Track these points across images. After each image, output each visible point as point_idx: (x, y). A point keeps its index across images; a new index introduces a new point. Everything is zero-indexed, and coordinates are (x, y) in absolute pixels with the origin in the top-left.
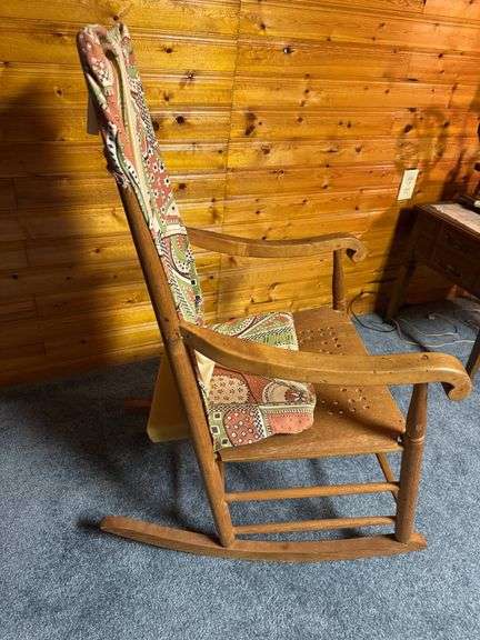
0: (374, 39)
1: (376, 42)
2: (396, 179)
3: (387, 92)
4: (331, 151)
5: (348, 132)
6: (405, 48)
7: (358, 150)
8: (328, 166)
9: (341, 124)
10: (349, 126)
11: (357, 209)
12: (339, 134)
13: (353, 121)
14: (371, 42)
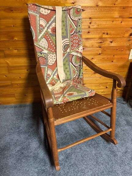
0: (115, 4)
1: (116, 5)
2: (127, 52)
3: (122, 22)
4: (101, 43)
5: (107, 36)
6: (128, 7)
7: (111, 42)
8: (100, 47)
9: (104, 33)
10: (107, 34)
11: (112, 62)
12: (103, 37)
13: (109, 32)
14: (114, 5)
